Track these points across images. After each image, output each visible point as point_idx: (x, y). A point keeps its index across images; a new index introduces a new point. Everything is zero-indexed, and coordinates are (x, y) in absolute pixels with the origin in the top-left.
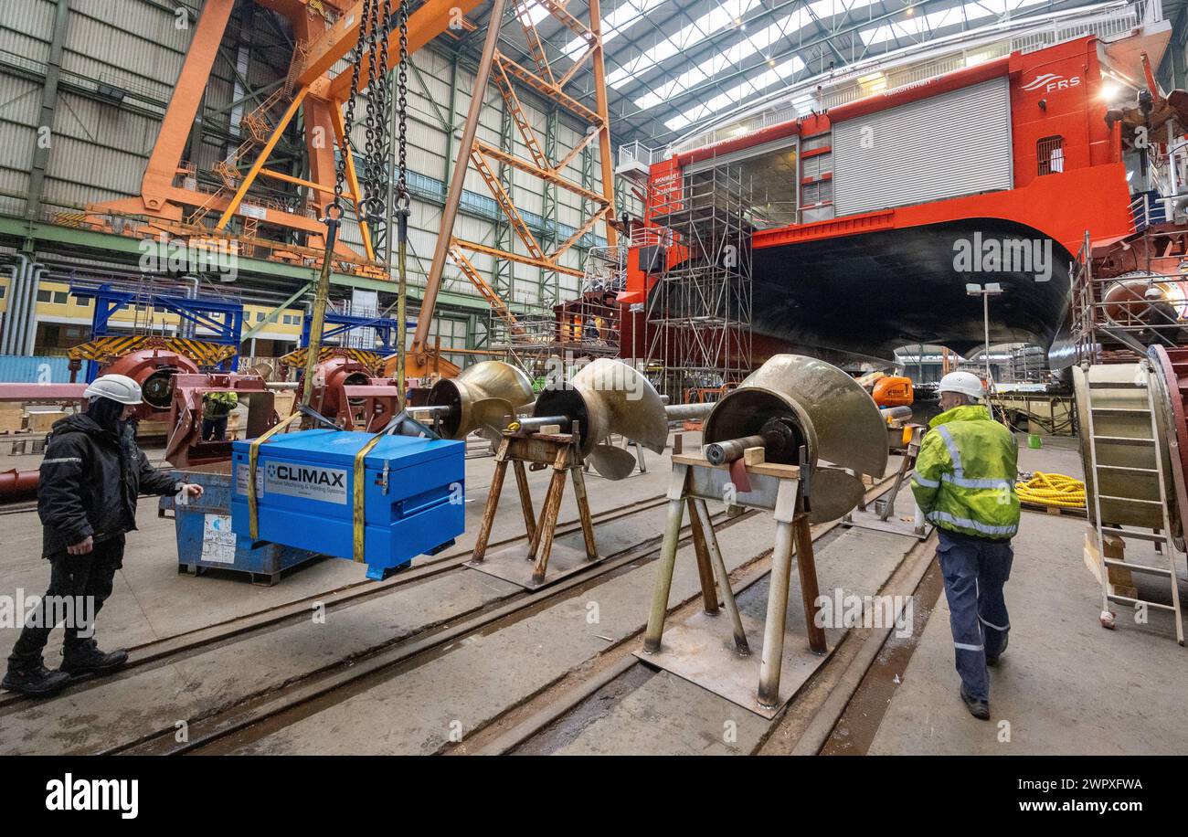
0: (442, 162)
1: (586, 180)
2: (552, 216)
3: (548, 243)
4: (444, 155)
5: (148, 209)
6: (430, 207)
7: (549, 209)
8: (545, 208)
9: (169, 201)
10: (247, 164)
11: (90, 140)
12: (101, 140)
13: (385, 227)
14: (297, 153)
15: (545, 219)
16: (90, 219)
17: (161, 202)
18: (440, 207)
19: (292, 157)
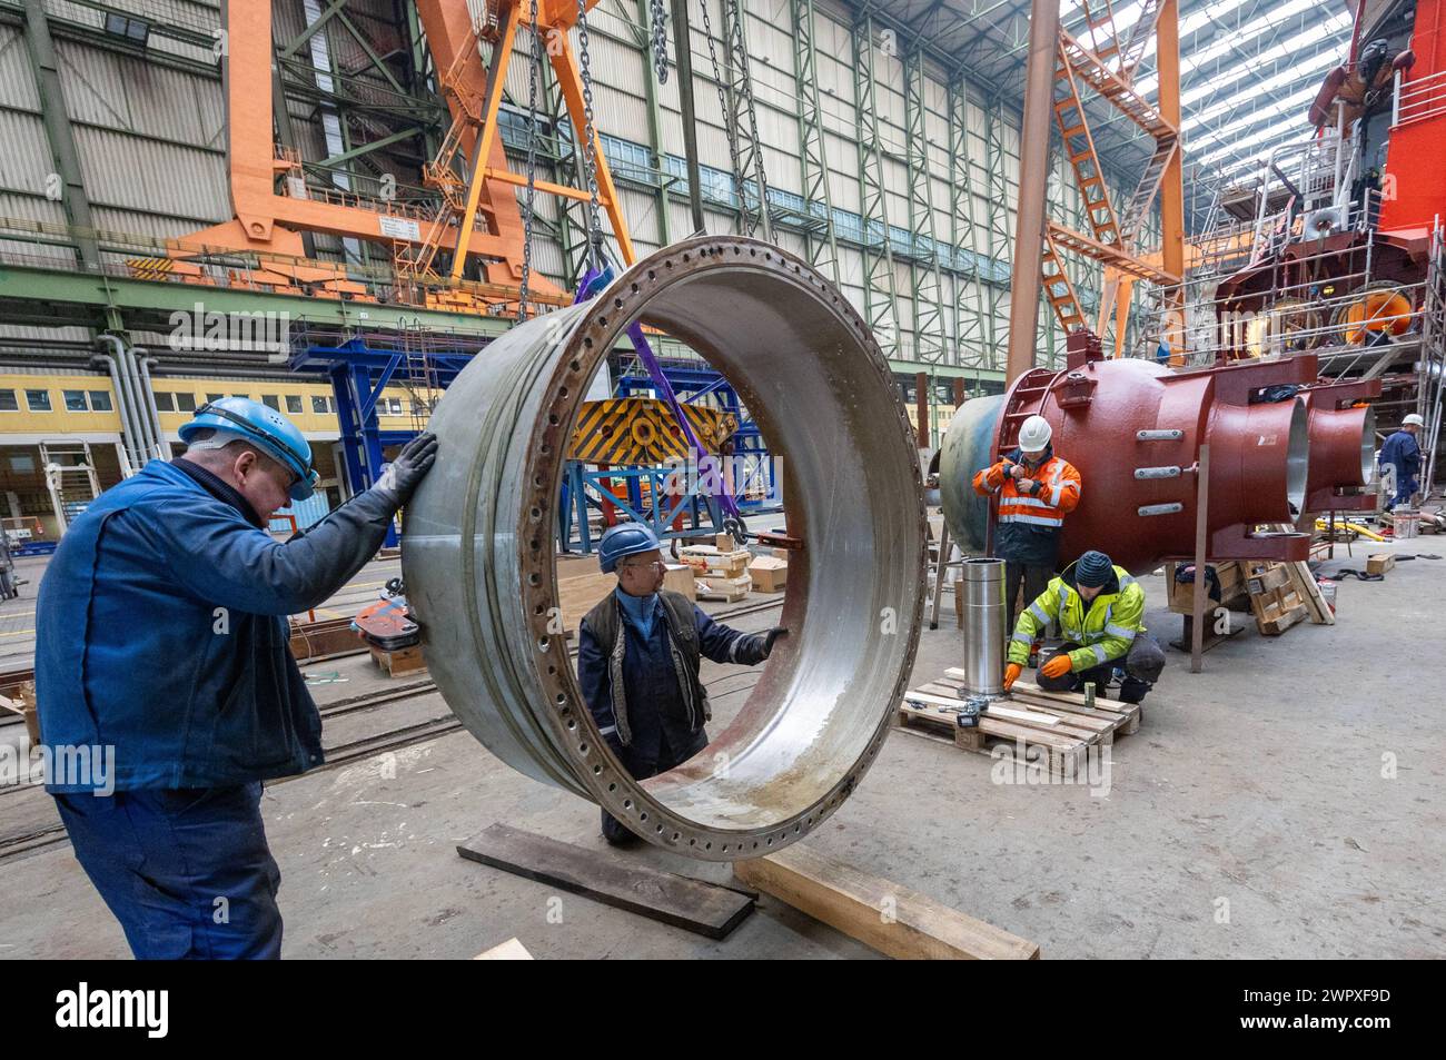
0: (641, 108)
1: (861, 118)
2: (820, 193)
3: (816, 245)
4: (643, 95)
5: (252, 240)
6: (638, 197)
7: (812, 182)
8: (804, 179)
9: (277, 223)
10: (357, 146)
11: (123, 128)
12: (139, 128)
13: (584, 238)
14: (426, 116)
15: (808, 200)
16: (180, 267)
17: (268, 225)
18: (650, 195)
19: (420, 124)
